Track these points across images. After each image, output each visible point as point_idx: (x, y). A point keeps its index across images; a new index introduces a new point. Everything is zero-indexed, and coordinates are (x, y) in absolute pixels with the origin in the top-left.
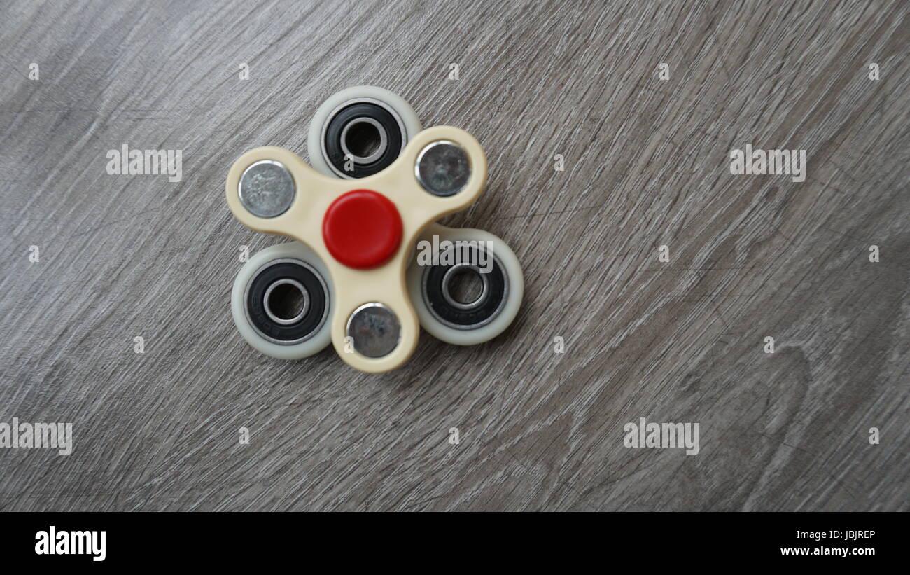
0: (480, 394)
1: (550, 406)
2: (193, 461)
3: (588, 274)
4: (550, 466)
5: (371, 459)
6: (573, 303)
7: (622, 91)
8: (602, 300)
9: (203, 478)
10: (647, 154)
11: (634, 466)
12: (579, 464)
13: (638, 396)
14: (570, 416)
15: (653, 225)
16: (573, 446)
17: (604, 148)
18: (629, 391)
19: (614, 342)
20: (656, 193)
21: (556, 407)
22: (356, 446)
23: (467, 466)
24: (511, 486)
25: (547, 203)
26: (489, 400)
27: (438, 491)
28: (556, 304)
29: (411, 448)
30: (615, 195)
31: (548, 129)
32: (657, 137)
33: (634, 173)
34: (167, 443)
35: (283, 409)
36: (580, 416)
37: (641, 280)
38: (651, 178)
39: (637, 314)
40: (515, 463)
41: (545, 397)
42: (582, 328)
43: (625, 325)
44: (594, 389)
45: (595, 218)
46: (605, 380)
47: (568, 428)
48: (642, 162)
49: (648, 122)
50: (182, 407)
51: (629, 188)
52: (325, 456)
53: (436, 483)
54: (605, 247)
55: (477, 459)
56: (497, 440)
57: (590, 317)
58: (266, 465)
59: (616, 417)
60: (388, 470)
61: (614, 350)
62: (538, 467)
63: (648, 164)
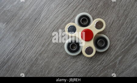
0: (102, 59)
1: (113, 61)
2: (58, 72)
3: (118, 40)
4: (114, 70)
5: (86, 70)
6: (116, 45)
7: (122, 12)
8: (121, 44)
9: (60, 74)
10: (126, 21)
11: (127, 69)
12: (118, 69)
13: (127, 59)
14: (116, 62)
15: (128, 32)
16: (117, 67)
17: (120, 20)
18: (125, 58)
19: (123, 50)
20: (128, 27)
21: (114, 61)
22: (84, 68)
23: (101, 70)
24: (108, 73)
25: (111, 30)
26: (104, 60)
27: (97, 75)
28: (113, 45)
29: (92, 68)
30: (122, 28)
31: (111, 18)
32: (128, 18)
33: (124, 24)
34: (54, 69)
35: (72, 63)
36: (118, 62)
37: (126, 41)
38: (127, 25)
39: (126, 46)
40: (108, 70)
41: (112, 59)
42: (118, 48)
43: (124, 48)
44: (120, 58)
45: (119, 32)
46: (121, 56)
47: (116, 64)
48: (126, 22)
49: (127, 16)
50: (56, 64)
51: (124, 27)
52: (79, 70)
53: (96, 73)
54: (121, 36)
55: (102, 69)
56: (105, 66)
57: (119, 47)
58: (70, 72)
59: (123, 62)
60: (89, 72)
61: (123, 52)
62: (112, 70)
63: (127, 23)
